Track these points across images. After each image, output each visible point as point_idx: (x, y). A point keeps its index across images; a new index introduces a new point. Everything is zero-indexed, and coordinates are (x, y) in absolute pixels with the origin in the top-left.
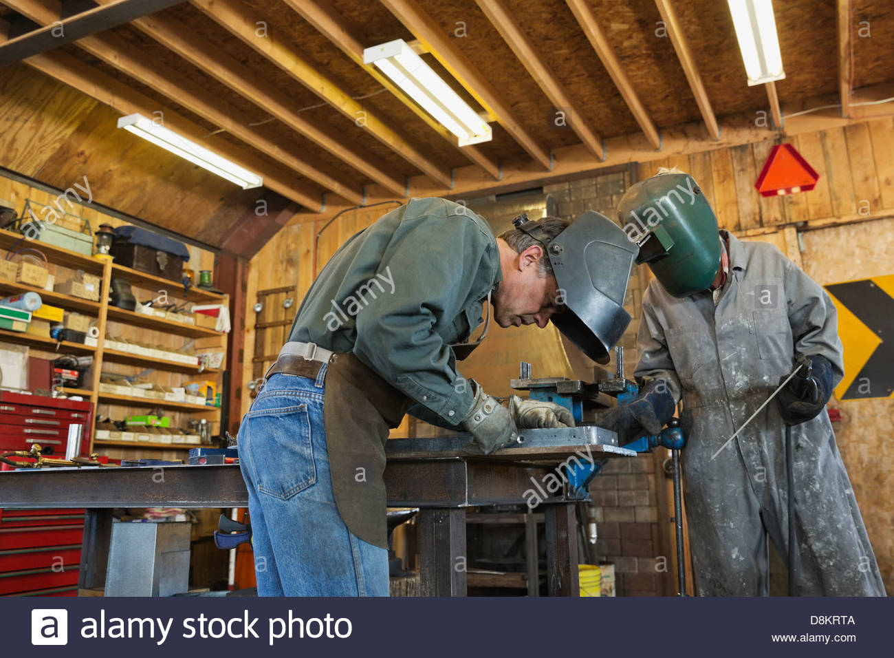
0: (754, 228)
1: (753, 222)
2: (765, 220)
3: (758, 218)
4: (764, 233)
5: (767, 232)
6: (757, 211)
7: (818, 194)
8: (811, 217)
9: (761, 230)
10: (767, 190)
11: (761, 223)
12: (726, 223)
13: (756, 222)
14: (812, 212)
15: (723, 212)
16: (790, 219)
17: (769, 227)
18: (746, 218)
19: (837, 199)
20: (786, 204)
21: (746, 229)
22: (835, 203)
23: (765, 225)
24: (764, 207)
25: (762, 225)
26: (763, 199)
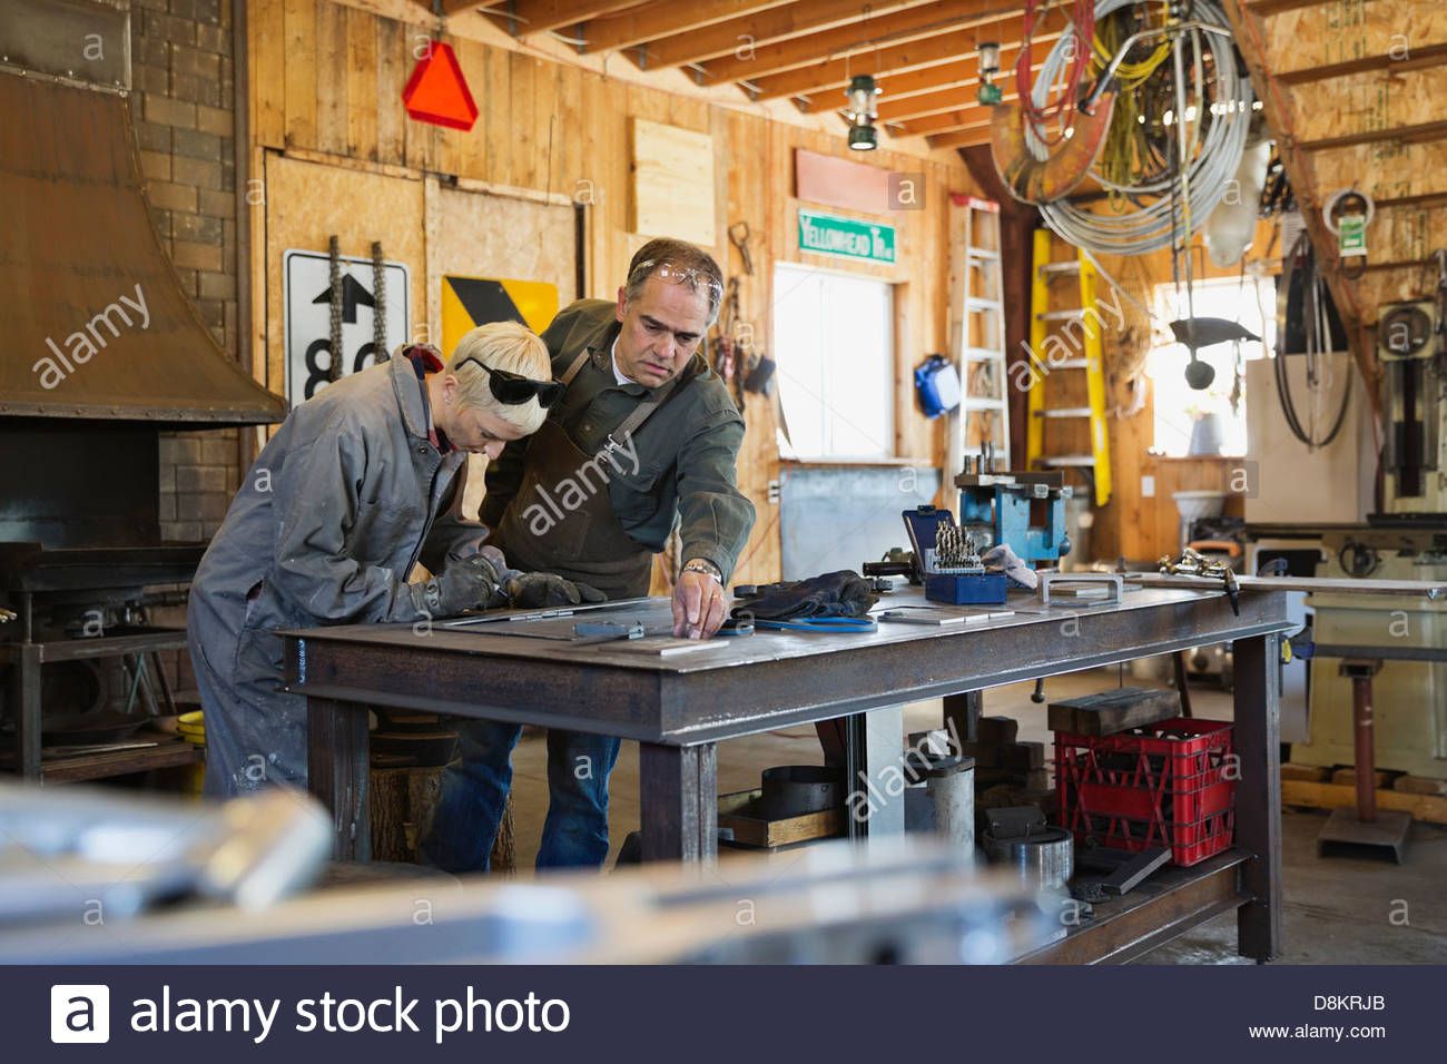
0: (395, 165)
1: (394, 154)
2: (409, 156)
3: (401, 150)
4: (405, 177)
5: (410, 176)
6: (401, 138)
7: (474, 139)
8: (463, 173)
9: (404, 171)
10: (417, 109)
11: (403, 160)
12: (360, 142)
13: (399, 156)
14: (464, 166)
15: (356, 121)
16: (439, 167)
17: (413, 168)
18: (386, 144)
19: (493, 156)
20: (437, 141)
21: (385, 163)
22: (489, 161)
23: (409, 164)
24: (410, 136)
25: (404, 165)
26: (409, 121)
